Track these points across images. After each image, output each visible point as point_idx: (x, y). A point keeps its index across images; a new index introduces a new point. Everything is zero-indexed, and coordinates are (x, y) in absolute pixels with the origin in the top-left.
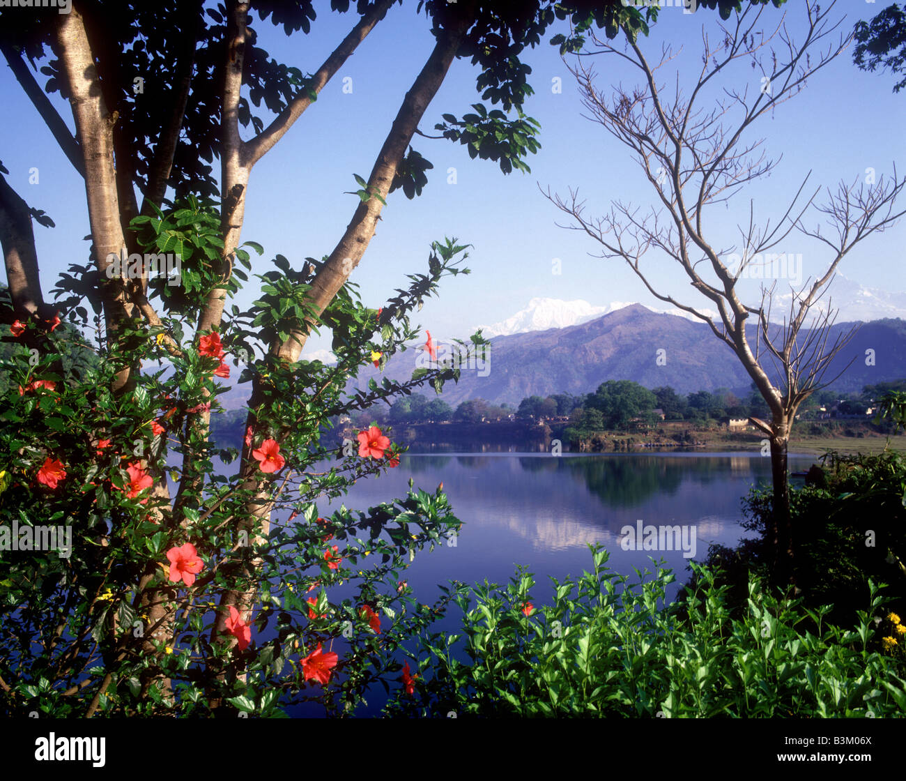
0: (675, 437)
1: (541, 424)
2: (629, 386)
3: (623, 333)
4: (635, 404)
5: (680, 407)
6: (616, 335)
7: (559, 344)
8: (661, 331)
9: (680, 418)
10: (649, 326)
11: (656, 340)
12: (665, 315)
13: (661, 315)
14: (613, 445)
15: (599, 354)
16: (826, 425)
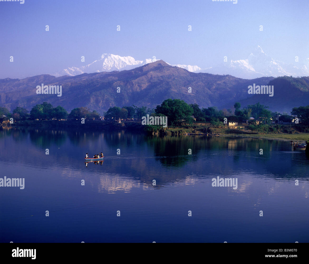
0: (202, 130)
1: (120, 122)
2: (180, 102)
3: (153, 76)
4: (183, 112)
5: (202, 115)
6: (150, 76)
7: (118, 80)
8: (173, 76)
9: (204, 121)
10: (167, 73)
11: (170, 80)
12: (176, 67)
13: (174, 67)
14: (171, 133)
15: (140, 86)
16: (275, 127)
